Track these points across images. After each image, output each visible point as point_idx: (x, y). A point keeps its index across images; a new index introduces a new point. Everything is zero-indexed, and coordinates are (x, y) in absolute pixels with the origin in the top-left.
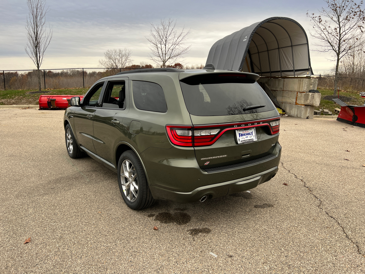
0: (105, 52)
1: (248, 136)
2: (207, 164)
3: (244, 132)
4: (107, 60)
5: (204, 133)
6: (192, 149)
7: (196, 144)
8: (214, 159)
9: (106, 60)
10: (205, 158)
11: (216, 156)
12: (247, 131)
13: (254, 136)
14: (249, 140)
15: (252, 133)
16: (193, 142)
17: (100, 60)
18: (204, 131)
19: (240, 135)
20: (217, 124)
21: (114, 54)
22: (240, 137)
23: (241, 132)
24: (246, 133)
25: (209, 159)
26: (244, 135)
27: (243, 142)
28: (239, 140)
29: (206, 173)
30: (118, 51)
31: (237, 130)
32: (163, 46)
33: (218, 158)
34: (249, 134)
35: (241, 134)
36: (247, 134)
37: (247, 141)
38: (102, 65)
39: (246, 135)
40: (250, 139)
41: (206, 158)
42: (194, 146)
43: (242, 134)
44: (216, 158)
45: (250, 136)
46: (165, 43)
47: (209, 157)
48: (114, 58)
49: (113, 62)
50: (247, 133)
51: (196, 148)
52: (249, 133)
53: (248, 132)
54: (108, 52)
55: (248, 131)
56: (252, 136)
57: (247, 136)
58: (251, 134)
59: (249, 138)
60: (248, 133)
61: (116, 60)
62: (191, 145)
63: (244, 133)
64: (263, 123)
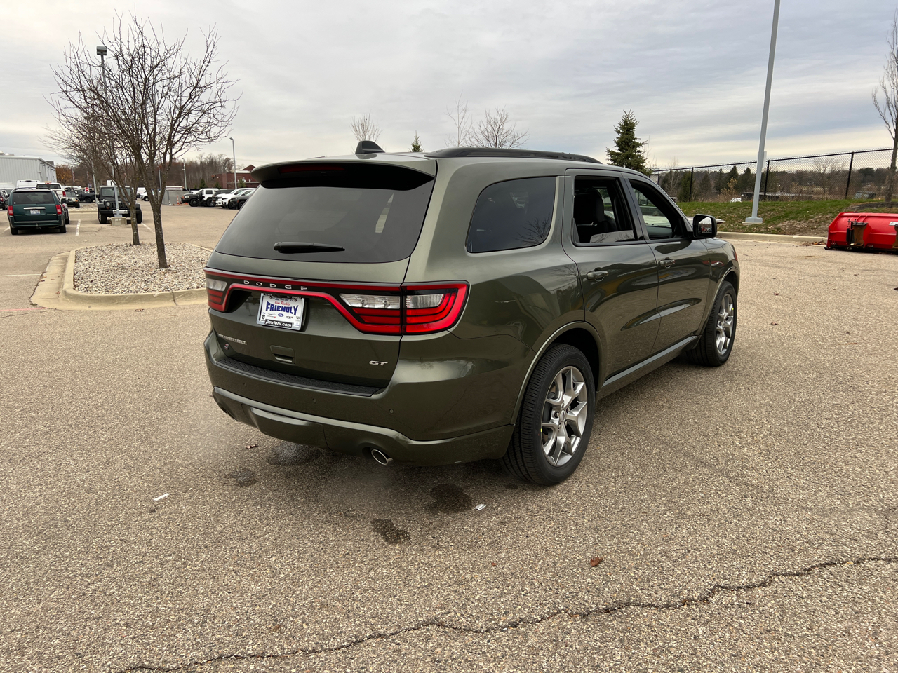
1: (286, 314)
2: (227, 348)
3: (278, 301)
8: (231, 341)
11: (233, 337)
12: (285, 302)
13: (298, 318)
14: (283, 322)
15: (295, 310)
19: (269, 306)
20: (221, 272)
22: (267, 310)
23: (273, 301)
24: (281, 305)
26: (278, 308)
27: (268, 322)
28: (264, 316)
29: (215, 362)
31: (265, 293)
33: (235, 342)
34: (288, 310)
35: (272, 305)
36: (283, 309)
37: (276, 323)
39: (281, 309)
40: (285, 323)
41: (223, 335)
43: (274, 305)
44: (233, 342)
45: (289, 314)
50: (284, 306)
52: (289, 308)
53: (286, 304)
55: (288, 302)
56: (293, 315)
57: (283, 313)
58: (293, 311)
59: (285, 318)
60: (286, 306)
63: (277, 305)
64: (309, 290)
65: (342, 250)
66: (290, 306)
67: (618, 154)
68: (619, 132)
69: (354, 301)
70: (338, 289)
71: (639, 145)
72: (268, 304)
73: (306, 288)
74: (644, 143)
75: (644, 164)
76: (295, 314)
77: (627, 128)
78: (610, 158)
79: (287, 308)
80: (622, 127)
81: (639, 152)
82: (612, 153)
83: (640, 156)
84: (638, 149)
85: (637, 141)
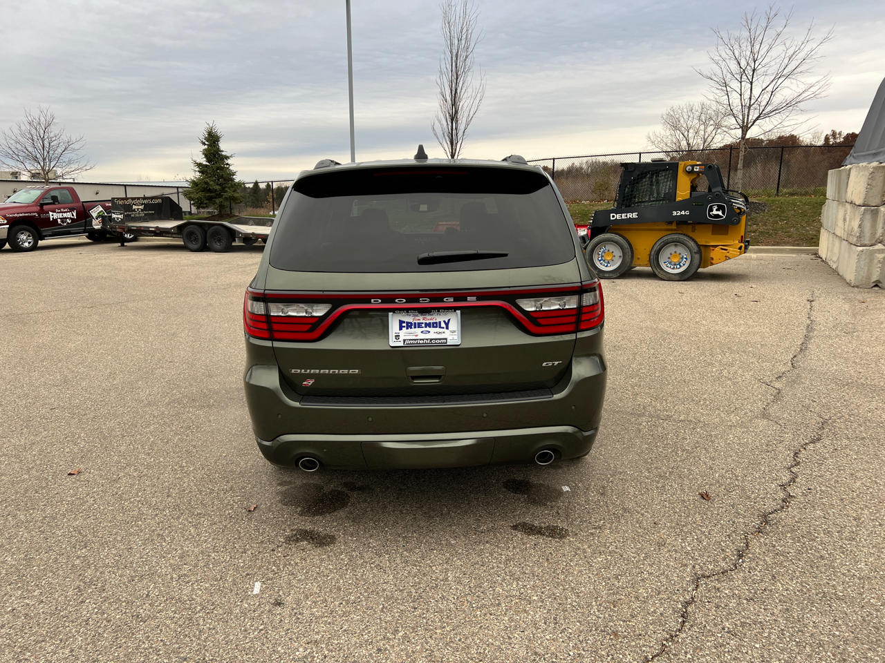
0: (665, 113)
1: (432, 330)
2: (310, 384)
3: (417, 318)
4: (668, 131)
5: (295, 311)
6: (268, 344)
7: (277, 335)
8: (324, 374)
9: (664, 133)
10: (301, 369)
11: (329, 369)
12: (429, 317)
13: (452, 332)
14: (431, 340)
15: (447, 324)
16: (270, 329)
17: (651, 134)
18: (294, 307)
19: (404, 325)
20: (321, 293)
21: (686, 117)
22: (401, 329)
23: (408, 319)
24: (424, 322)
25: (310, 374)
26: (419, 325)
28: (396, 336)
29: (297, 404)
30: (697, 107)
32: (746, 86)
33: (334, 374)
34: (435, 325)
35: (408, 323)
36: (427, 325)
37: (421, 342)
38: (654, 147)
39: (423, 325)
40: (436, 339)
41: (303, 370)
42: (272, 339)
43: (411, 323)
44: (329, 374)
45: (438, 330)
46: (750, 78)
47: (311, 369)
48: (685, 126)
49: (681, 136)
50: (428, 322)
51: (277, 344)
52: (436, 323)
53: (431, 319)
54: (672, 113)
55: (433, 317)
56: (445, 330)
57: (428, 329)
58: (443, 325)
59: (433, 334)
60: (431, 321)
61: (691, 131)
62: (266, 336)
63: (417, 322)
64: (478, 300)
65: (506, 255)
66: (438, 321)
67: (206, 166)
68: (204, 144)
69: (529, 306)
70: (513, 295)
71: (227, 158)
72: (401, 322)
73: (474, 298)
74: (231, 156)
75: (234, 177)
76: (447, 328)
77: (212, 139)
78: (197, 169)
79: (433, 323)
80: (207, 139)
81: (227, 164)
82: (199, 165)
83: (228, 168)
84: (226, 162)
85: (223, 153)
